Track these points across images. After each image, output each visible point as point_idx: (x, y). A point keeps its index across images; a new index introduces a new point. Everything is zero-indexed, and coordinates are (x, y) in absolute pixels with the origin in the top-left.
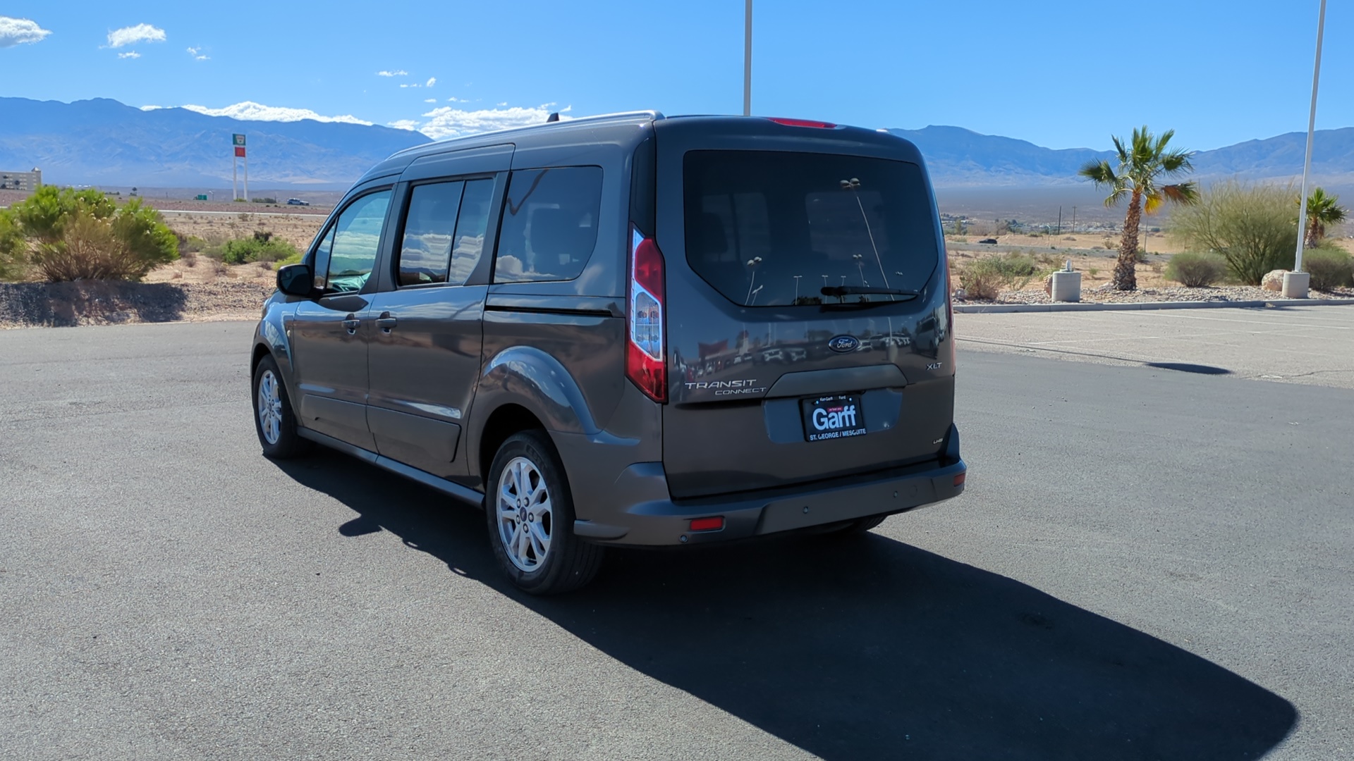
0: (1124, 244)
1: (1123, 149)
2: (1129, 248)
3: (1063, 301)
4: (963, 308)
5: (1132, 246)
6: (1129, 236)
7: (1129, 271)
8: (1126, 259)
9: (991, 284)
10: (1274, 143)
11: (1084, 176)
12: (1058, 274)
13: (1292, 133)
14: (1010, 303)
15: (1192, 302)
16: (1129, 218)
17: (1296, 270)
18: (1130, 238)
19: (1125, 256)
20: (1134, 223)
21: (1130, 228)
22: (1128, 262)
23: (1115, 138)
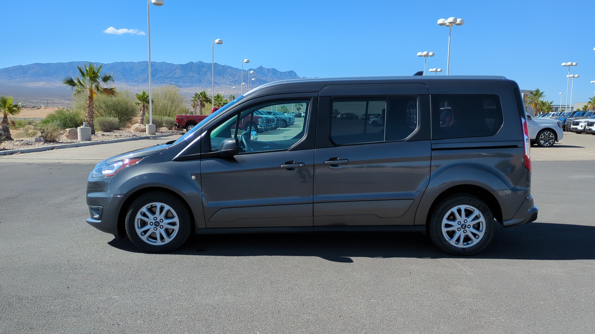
0: (88, 114)
1: (83, 72)
2: (91, 116)
3: (86, 140)
4: (58, 146)
5: (92, 115)
6: (90, 110)
7: (92, 126)
8: (90, 120)
9: (55, 134)
10: (29, 67)
11: (66, 84)
12: (81, 128)
13: (37, 63)
14: (71, 143)
15: (126, 138)
16: (89, 103)
17: (150, 124)
18: (91, 111)
19: (89, 119)
20: (92, 105)
21: (90, 107)
22: (91, 122)
23: (79, 67)
